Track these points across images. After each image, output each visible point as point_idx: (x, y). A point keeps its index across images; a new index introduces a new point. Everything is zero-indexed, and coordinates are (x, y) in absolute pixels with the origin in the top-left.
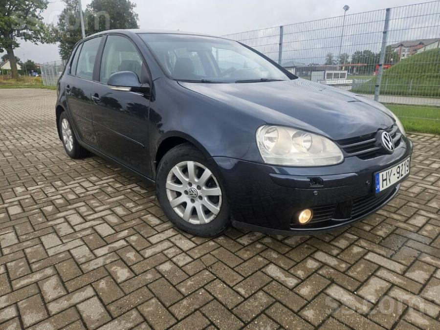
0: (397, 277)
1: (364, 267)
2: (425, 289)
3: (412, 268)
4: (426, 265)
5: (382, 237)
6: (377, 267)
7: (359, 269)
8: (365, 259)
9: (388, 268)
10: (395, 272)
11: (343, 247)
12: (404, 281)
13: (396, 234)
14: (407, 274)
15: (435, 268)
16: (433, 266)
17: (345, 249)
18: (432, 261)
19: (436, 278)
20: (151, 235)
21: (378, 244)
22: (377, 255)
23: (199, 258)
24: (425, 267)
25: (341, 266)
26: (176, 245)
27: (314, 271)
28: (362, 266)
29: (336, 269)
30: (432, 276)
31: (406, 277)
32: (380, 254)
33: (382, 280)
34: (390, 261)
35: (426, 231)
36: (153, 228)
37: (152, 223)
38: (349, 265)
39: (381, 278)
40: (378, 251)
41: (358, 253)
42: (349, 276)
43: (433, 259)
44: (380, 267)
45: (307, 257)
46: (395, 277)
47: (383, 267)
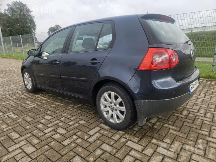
0: (139, 154)
1: (124, 150)
2: (150, 159)
3: (146, 147)
4: (153, 145)
5: (136, 131)
6: (130, 149)
7: (121, 152)
8: (126, 145)
9: (135, 149)
10: (138, 151)
11: (116, 139)
12: (142, 156)
13: (143, 129)
14: (144, 152)
15: (157, 146)
16: (156, 145)
17: (118, 140)
18: (157, 142)
19: (157, 152)
20: (11, 145)
21: (134, 135)
22: (132, 142)
23: (36, 158)
24: (153, 146)
25: (113, 151)
26: (24, 151)
27: (99, 156)
28: (124, 149)
29: (110, 154)
30: (155, 151)
31: (143, 153)
32: (133, 141)
33: (131, 157)
34: (137, 145)
35: (156, 125)
36: (13, 141)
37: (13, 137)
38: (117, 150)
39: (131, 156)
40: (133, 139)
41: (123, 142)
42: (116, 157)
43: (157, 141)
44: (132, 149)
45: (97, 148)
46: (138, 154)
47: (133, 149)
